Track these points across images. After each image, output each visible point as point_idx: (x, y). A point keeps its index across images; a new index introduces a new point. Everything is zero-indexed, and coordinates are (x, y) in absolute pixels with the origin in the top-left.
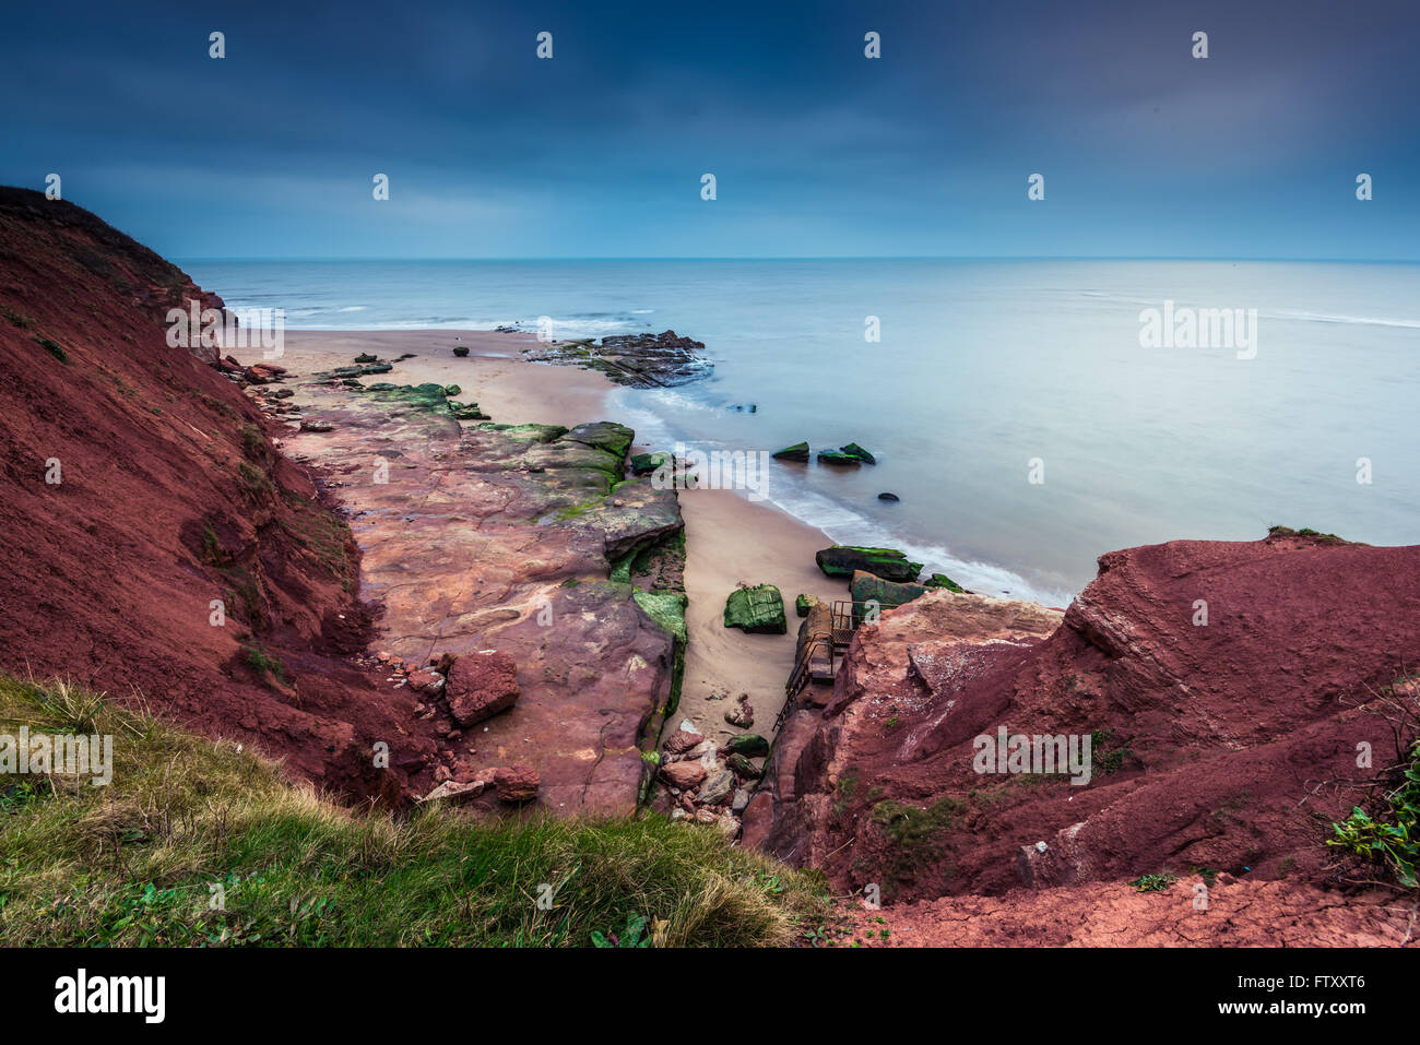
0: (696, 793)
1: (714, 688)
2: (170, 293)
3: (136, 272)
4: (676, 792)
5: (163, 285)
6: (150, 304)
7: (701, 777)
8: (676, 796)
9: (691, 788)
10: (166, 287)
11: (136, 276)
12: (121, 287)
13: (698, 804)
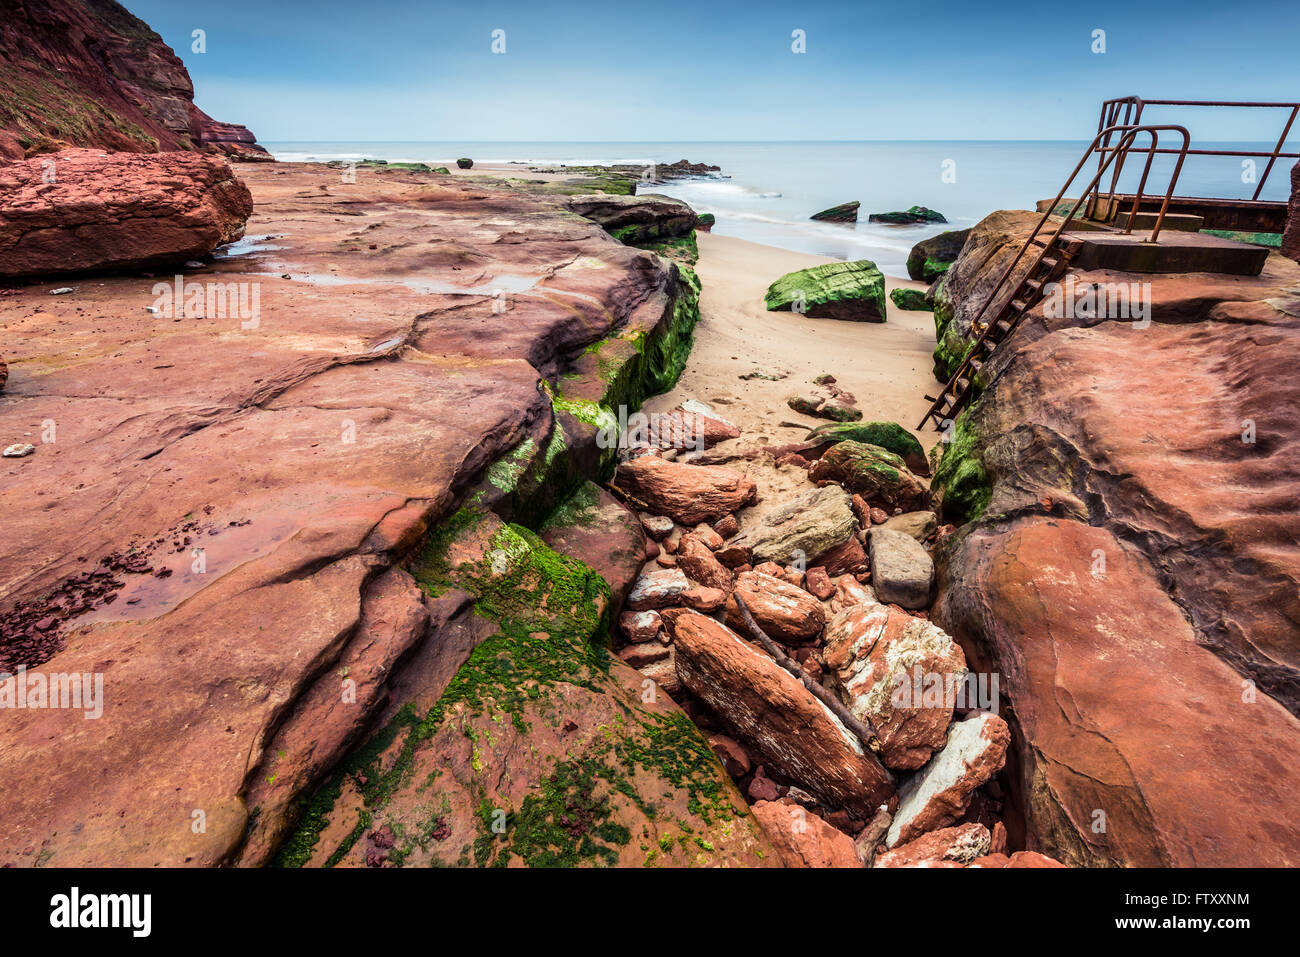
0: (728, 533)
1: (756, 366)
4: (663, 524)
7: (743, 493)
8: (662, 537)
9: (710, 520)
13: (735, 561)
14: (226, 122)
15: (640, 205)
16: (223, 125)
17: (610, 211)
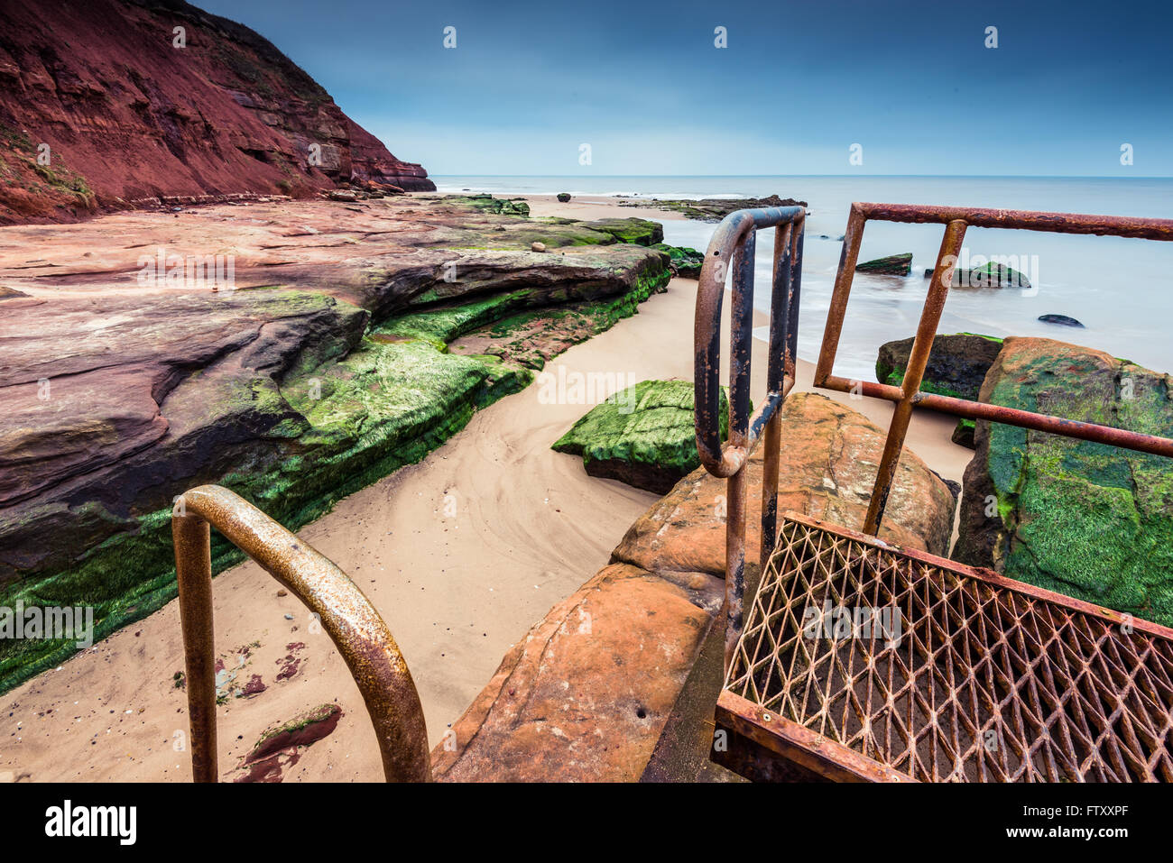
2: (309, 105)
3: (283, 85)
5: (303, 97)
6: (287, 111)
10: (307, 100)
11: (283, 87)
12: (263, 91)
14: (407, 162)
15: (532, 268)
16: (404, 164)
17: (489, 274)
